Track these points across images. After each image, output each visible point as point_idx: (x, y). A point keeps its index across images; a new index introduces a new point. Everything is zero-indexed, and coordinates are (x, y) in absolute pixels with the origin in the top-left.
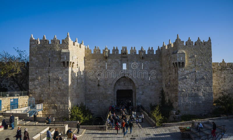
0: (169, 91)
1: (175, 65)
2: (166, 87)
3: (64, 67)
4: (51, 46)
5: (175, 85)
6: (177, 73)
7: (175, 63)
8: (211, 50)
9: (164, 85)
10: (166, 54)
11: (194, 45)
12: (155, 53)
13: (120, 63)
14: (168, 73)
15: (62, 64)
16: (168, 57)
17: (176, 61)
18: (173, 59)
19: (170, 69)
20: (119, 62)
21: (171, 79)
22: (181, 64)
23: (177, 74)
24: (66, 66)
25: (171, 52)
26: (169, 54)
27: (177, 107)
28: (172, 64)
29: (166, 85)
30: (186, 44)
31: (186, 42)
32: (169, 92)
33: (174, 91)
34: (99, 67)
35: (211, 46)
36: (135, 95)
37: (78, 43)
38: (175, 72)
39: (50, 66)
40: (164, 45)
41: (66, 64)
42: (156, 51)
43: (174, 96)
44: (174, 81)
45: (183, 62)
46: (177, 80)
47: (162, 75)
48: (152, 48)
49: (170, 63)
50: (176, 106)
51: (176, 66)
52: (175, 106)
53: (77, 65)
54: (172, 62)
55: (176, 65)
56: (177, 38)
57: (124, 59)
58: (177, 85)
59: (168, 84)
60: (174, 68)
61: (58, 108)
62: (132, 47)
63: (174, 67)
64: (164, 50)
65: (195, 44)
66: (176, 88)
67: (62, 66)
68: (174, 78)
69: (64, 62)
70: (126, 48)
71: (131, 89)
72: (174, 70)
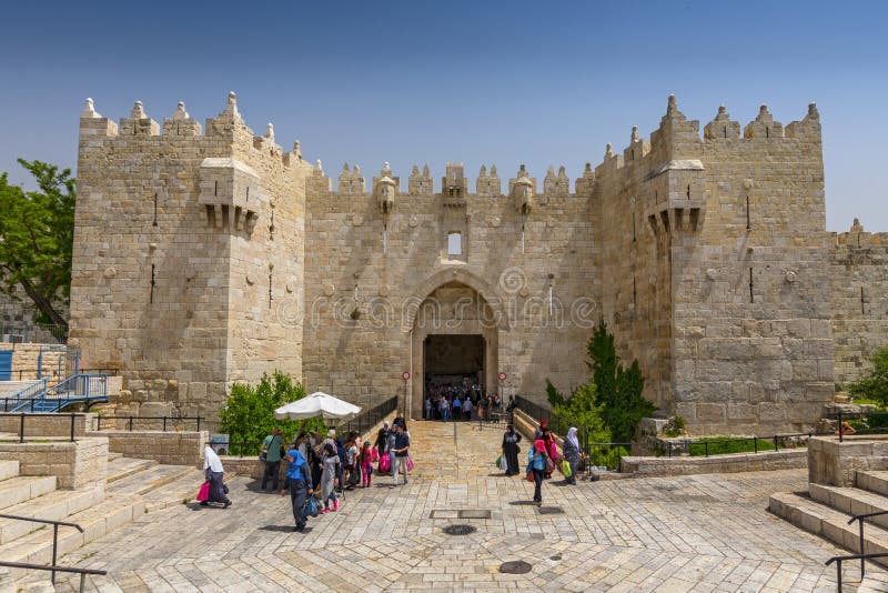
0: (631, 338)
1: (660, 223)
2: (617, 321)
3: (211, 230)
4: (165, 142)
5: (658, 309)
6: (666, 258)
7: (658, 216)
8: (820, 156)
9: (612, 315)
10: (618, 188)
11: (742, 136)
12: (572, 190)
13: (437, 230)
14: (626, 264)
15: (204, 215)
16: (628, 199)
17: (662, 207)
18: (649, 199)
19: (636, 247)
20: (435, 224)
21: (639, 286)
22: (686, 218)
23: (667, 262)
24: (219, 224)
25: (640, 172)
26: (633, 185)
27: (669, 403)
28: (646, 220)
29: (616, 314)
30: (708, 137)
31: (708, 127)
32: (629, 342)
33: (655, 334)
34: (358, 243)
35: (818, 142)
36: (495, 354)
37: (276, 142)
38: (659, 256)
39: (155, 224)
40: (608, 154)
41: (219, 216)
42: (579, 181)
43: (655, 357)
44: (654, 291)
45: (696, 207)
46: (667, 288)
47: (601, 278)
48: (562, 169)
49: (637, 220)
50: (666, 397)
51: (663, 229)
52: (659, 399)
53: (271, 229)
54: (647, 214)
55: (666, 223)
56: (669, 108)
57: (454, 214)
58: (668, 308)
59: (625, 309)
60: (655, 239)
61: (182, 395)
62: (484, 169)
63: (652, 233)
64: (608, 176)
65: (749, 135)
66: (663, 322)
67: (205, 223)
68: (652, 280)
69: (210, 209)
70: (460, 171)
71: (479, 331)
72: (653, 248)
